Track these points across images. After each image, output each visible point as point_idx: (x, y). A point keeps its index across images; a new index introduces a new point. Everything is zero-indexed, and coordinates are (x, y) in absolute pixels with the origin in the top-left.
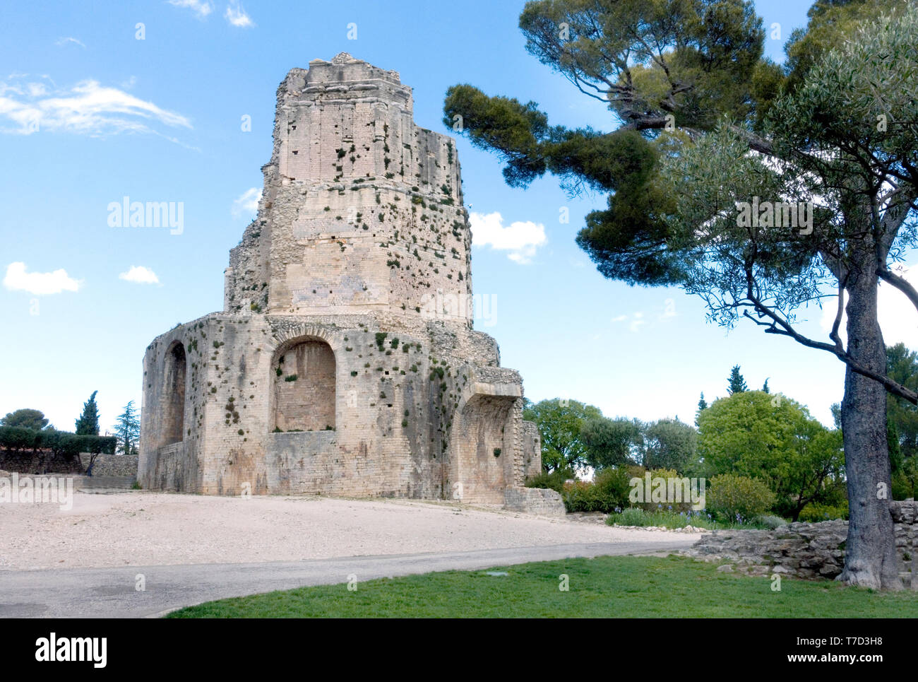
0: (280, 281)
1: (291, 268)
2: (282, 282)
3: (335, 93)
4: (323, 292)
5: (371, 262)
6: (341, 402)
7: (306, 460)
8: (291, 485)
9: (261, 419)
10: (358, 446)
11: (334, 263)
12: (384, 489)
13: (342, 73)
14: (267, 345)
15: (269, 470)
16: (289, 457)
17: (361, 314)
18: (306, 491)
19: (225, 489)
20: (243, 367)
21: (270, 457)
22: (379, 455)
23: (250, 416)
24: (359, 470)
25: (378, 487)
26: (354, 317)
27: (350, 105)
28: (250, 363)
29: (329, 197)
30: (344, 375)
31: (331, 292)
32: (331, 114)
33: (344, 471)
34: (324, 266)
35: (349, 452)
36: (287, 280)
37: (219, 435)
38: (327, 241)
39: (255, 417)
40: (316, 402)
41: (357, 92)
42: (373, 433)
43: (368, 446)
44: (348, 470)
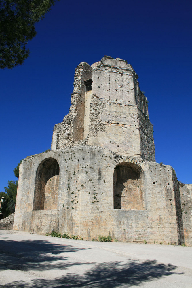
0: (95, 138)
1: (100, 133)
2: (96, 138)
3: (115, 69)
4: (115, 146)
5: (135, 136)
6: (149, 196)
7: (134, 225)
8: (127, 237)
9: (110, 201)
10: (158, 219)
11: (119, 134)
12: (171, 241)
14: (111, 164)
15: (115, 228)
16: (125, 223)
18: (135, 240)
19: (92, 238)
20: (100, 174)
21: (115, 222)
22: (168, 224)
23: (104, 200)
24: (159, 231)
25: (169, 240)
27: (121, 74)
28: (103, 172)
29: (116, 107)
30: (150, 183)
31: (118, 146)
32: (113, 76)
33: (152, 231)
34: (115, 135)
35: (154, 222)
36: (98, 138)
37: (88, 208)
38: (115, 124)
39: (107, 200)
40: (127, 195)
41: (123, 71)
42: (165, 213)
43: (163, 219)
44: (154, 231)
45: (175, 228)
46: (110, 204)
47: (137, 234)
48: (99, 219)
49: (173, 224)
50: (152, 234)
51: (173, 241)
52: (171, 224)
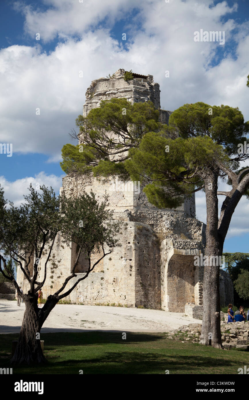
1: (87, 188)
7: (89, 287)
9: (67, 266)
12: (127, 303)
13: (114, 83)
16: (81, 286)
17: (121, 211)
18: (89, 303)
20: (59, 240)
22: (125, 285)
23: (62, 265)
24: (115, 293)
25: (125, 302)
26: (117, 213)
28: (62, 239)
34: (103, 187)
39: (65, 265)
40: (96, 258)
41: (121, 94)
42: (122, 274)
43: (120, 281)
44: (109, 293)
45: (132, 290)
46: (68, 269)
47: (92, 296)
48: (57, 283)
49: (131, 286)
50: (107, 296)
51: (130, 303)
52: (128, 286)
